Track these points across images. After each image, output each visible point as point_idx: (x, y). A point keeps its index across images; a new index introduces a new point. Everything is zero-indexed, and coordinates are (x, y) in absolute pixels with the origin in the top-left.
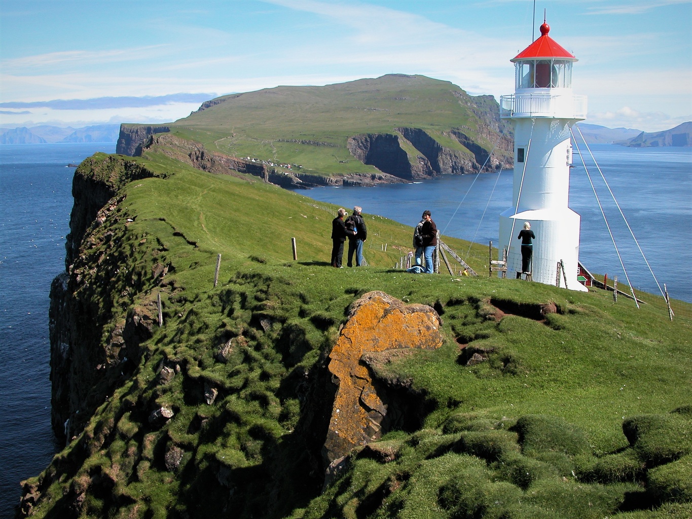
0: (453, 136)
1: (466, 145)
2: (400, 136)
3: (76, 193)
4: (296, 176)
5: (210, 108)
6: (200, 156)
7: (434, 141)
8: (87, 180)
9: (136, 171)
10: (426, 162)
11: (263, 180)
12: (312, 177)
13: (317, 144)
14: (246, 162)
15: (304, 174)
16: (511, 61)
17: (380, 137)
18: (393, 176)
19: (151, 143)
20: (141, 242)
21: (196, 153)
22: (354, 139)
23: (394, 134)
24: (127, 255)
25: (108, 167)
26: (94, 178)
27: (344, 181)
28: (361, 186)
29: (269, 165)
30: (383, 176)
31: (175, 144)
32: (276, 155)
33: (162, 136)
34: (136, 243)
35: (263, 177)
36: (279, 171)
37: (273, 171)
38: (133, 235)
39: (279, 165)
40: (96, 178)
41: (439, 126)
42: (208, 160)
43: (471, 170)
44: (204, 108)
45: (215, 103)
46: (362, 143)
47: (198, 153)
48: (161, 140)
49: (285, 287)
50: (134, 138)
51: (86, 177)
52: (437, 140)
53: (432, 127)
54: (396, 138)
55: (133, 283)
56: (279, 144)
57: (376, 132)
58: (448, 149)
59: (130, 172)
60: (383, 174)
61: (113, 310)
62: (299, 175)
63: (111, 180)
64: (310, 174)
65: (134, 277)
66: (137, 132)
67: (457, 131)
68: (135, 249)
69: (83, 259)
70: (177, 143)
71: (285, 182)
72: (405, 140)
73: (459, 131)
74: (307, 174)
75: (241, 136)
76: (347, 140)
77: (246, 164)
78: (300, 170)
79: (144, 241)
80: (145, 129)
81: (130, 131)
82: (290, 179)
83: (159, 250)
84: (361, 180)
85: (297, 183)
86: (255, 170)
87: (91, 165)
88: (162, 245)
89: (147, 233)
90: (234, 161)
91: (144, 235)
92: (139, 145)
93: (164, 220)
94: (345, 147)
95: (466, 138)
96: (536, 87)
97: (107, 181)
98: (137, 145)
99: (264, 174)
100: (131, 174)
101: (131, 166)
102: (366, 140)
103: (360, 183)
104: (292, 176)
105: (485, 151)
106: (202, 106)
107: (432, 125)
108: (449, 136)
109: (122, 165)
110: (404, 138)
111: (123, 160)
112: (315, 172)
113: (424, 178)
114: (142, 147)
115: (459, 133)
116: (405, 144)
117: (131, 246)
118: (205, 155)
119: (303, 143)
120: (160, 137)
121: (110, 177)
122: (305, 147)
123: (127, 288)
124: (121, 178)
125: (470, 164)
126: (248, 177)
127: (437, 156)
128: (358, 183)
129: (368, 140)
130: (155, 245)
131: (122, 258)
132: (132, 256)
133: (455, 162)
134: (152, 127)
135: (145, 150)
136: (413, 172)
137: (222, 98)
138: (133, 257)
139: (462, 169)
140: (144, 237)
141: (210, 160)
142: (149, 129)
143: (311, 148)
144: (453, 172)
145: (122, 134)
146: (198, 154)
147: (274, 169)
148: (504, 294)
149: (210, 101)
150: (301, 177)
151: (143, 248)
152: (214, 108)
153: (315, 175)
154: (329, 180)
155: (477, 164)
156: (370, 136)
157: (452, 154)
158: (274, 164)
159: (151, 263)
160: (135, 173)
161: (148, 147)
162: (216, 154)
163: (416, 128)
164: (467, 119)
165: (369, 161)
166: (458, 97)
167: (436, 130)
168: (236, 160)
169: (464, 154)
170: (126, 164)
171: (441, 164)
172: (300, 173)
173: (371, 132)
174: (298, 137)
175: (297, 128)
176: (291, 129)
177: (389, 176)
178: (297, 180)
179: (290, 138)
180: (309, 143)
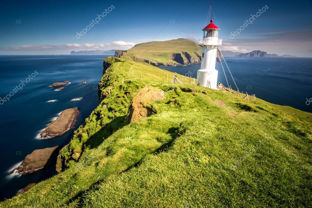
1: (198, 56)
7: (190, 55)
10: (188, 60)
14: (145, 60)
16: (202, 30)
22: (170, 54)
26: (108, 62)
27: (168, 64)
29: (150, 61)
32: (152, 58)
34: (112, 77)
35: (149, 63)
36: (153, 62)
41: (191, 52)
44: (135, 46)
46: (172, 55)
53: (189, 52)
54: (181, 54)
56: (153, 55)
57: (176, 53)
58: (193, 57)
60: (177, 63)
64: (160, 63)
66: (119, 52)
70: (129, 55)
71: (154, 64)
82: (155, 64)
84: (172, 64)
86: (147, 61)
87: (108, 59)
94: (168, 56)
96: (208, 37)
98: (119, 55)
104: (156, 63)
108: (193, 54)
113: (187, 64)
116: (183, 56)
118: (135, 58)
120: (125, 53)
121: (111, 62)
125: (198, 61)
127: (190, 59)
133: (195, 60)
136: (184, 63)
139: (196, 62)
142: (122, 51)
144: (194, 63)
145: (116, 52)
146: (133, 57)
148: (183, 87)
149: (137, 45)
154: (164, 64)
155: (200, 61)
158: (152, 60)
161: (121, 55)
162: (138, 58)
163: (186, 52)
165: (174, 60)
168: (143, 59)
170: (115, 59)
171: (191, 61)
172: (158, 62)
173: (175, 53)
174: (157, 54)
175: (157, 52)
176: (155, 52)
177: (178, 63)
178: (157, 64)
179: (155, 54)
180: (160, 55)
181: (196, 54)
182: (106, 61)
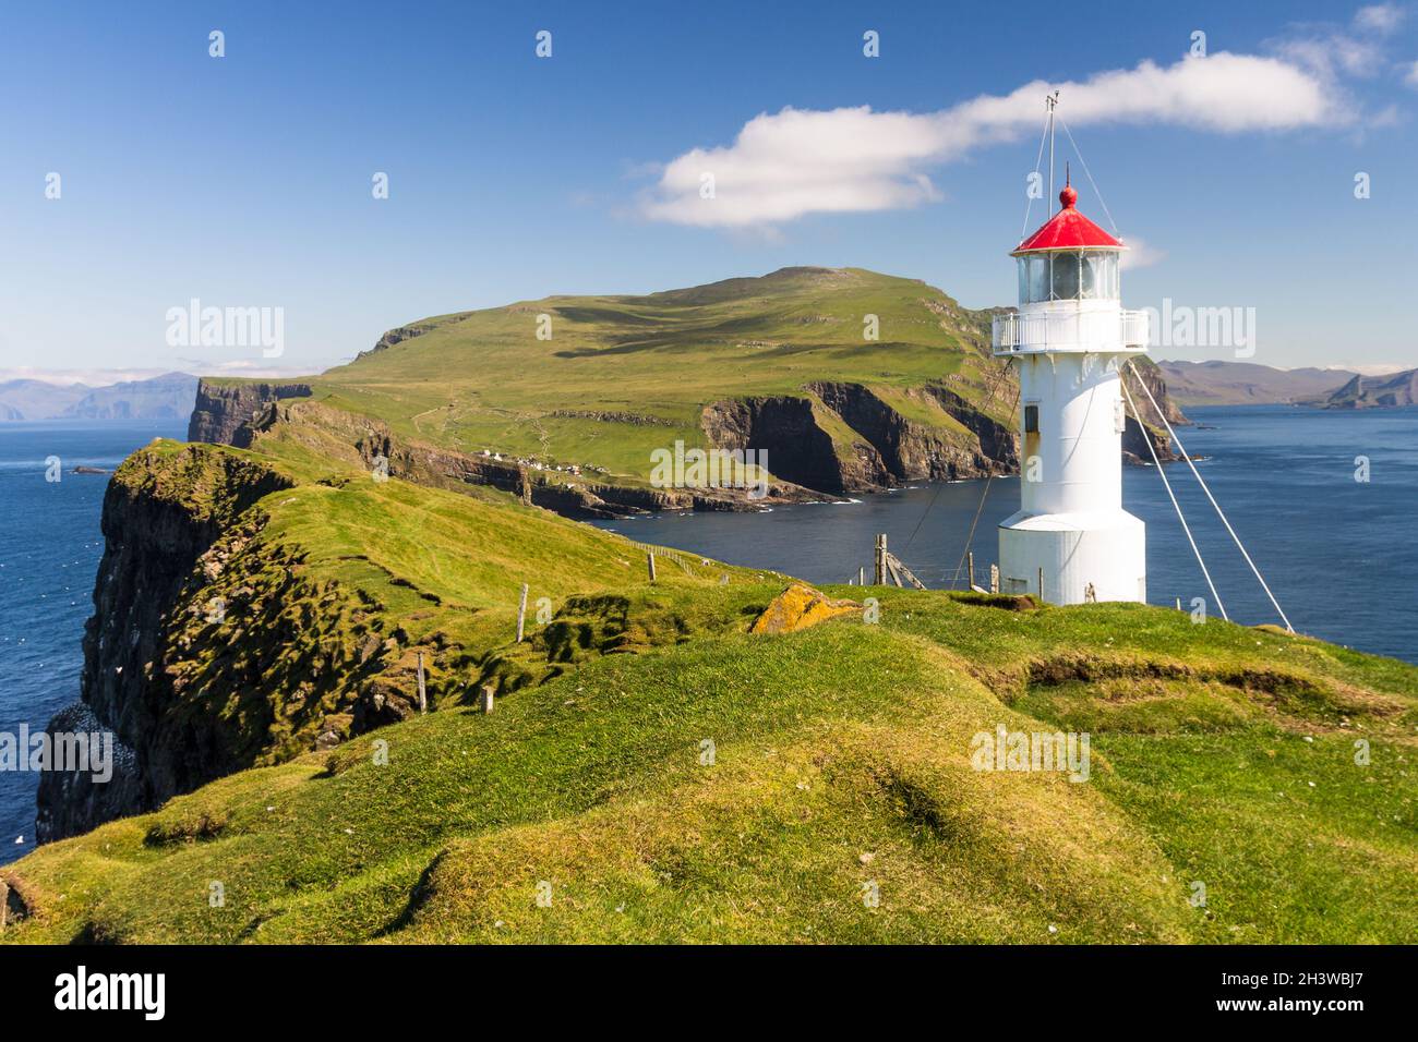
0: (931, 400)
1: (962, 417)
2: (815, 400)
3: (111, 528)
4: (592, 491)
5: (400, 345)
6: (380, 448)
7: (889, 410)
8: (137, 498)
9: (252, 478)
10: (873, 454)
11: (521, 500)
12: (626, 491)
13: (634, 420)
14: (482, 460)
15: (609, 486)
16: (1012, 255)
17: (771, 404)
18: (801, 487)
19: (273, 420)
20: (327, 599)
21: (372, 443)
22: (716, 409)
23: (802, 397)
24: (297, 626)
25: (187, 469)
26: (156, 494)
27: (695, 499)
28: (732, 511)
29: (534, 467)
30: (779, 489)
31: (326, 422)
32: (546, 447)
33: (297, 405)
34: (315, 602)
35: (520, 493)
36: (554, 479)
37: (541, 481)
38: (305, 586)
39: (553, 468)
40: (159, 493)
41: (900, 378)
42: (400, 457)
43: (971, 470)
44: (388, 343)
45: (412, 334)
46: (733, 416)
47: (375, 441)
48: (293, 412)
49: (655, 611)
50: (228, 410)
51: (135, 493)
52: (896, 408)
53: (884, 379)
54: (807, 404)
55: (315, 674)
56: (554, 423)
57: (762, 393)
58: (920, 427)
59: (236, 481)
60: (779, 484)
61: (274, 728)
62: (597, 487)
63: (195, 496)
64: (622, 487)
65: (318, 664)
66: (236, 396)
67: (939, 386)
68: (315, 613)
69: (185, 644)
70: (330, 420)
71: (565, 503)
72: (826, 409)
73: (945, 387)
74: (615, 486)
75: (469, 406)
76: (700, 411)
77: (482, 466)
78: (600, 478)
79: (333, 597)
80: (254, 389)
81: (222, 392)
82: (579, 498)
83: (366, 611)
84: (733, 497)
85: (595, 506)
86: (502, 478)
87: (147, 465)
88: (374, 602)
89: (336, 584)
90: (457, 459)
91: (331, 586)
92: (242, 425)
93: (365, 558)
94: (697, 426)
95: (959, 401)
96: (1055, 298)
97: (187, 499)
98: (237, 424)
99: (522, 487)
100: (240, 485)
101: (239, 467)
102: (742, 412)
103: (731, 504)
104: (583, 490)
105: (1002, 429)
106: (383, 339)
107: (884, 375)
108: (923, 400)
109: (218, 465)
110: (823, 405)
111: (222, 453)
112: (632, 482)
113: (870, 491)
114: (251, 431)
115: (943, 390)
116: (827, 420)
117: (306, 608)
118: (392, 445)
119: (605, 419)
120: (292, 408)
121: (192, 492)
122: (610, 426)
123: (303, 684)
124: (215, 494)
125: (970, 458)
126: (489, 492)
127: (896, 442)
128: (726, 503)
129: (747, 409)
130: (355, 602)
131: (286, 631)
132: (310, 627)
133: (937, 455)
134: (270, 385)
135: (260, 435)
136: (845, 478)
137: (428, 323)
138: (311, 629)
139: (953, 468)
140: (330, 591)
141: (403, 458)
142: (263, 390)
143: (625, 429)
144: (932, 475)
145: (202, 401)
146: (375, 444)
147: (544, 475)
149: (402, 329)
150: (602, 493)
151: (332, 611)
152: (409, 343)
153: (634, 487)
154: (664, 499)
155: (984, 457)
156: (750, 402)
157: (930, 435)
158: (544, 465)
159: (352, 636)
160: (249, 482)
161: (265, 428)
162: (417, 445)
163: (850, 381)
164: (961, 360)
166: (939, 314)
167: (893, 386)
168: (461, 457)
169: (956, 435)
170: (228, 463)
171: (906, 460)
172: (599, 483)
173: (751, 394)
174: (595, 407)
175: (591, 387)
176: (578, 389)
177: (792, 487)
178: (593, 500)
179: (576, 409)
180: (618, 419)
181: (943, 395)
182: (134, 481)
